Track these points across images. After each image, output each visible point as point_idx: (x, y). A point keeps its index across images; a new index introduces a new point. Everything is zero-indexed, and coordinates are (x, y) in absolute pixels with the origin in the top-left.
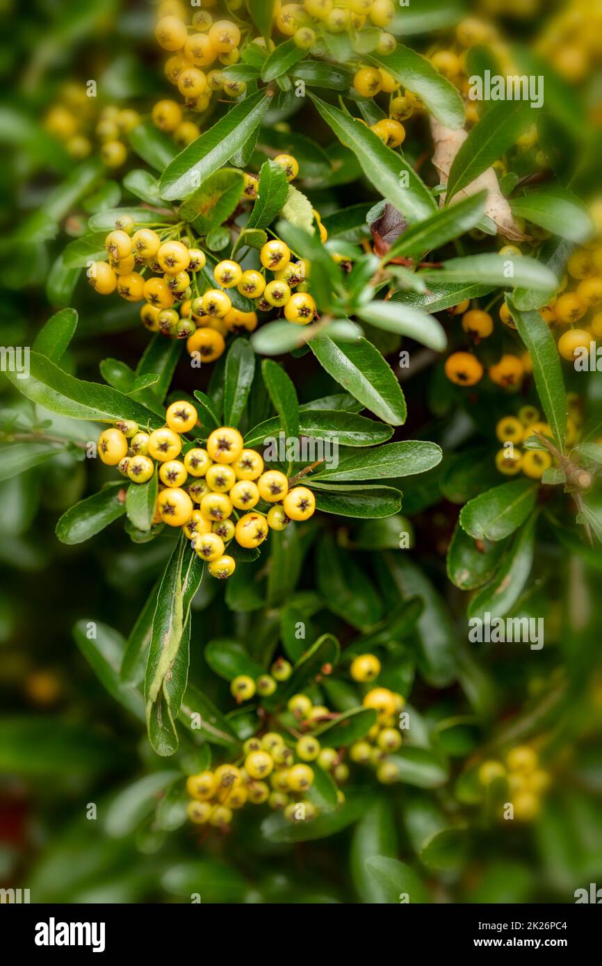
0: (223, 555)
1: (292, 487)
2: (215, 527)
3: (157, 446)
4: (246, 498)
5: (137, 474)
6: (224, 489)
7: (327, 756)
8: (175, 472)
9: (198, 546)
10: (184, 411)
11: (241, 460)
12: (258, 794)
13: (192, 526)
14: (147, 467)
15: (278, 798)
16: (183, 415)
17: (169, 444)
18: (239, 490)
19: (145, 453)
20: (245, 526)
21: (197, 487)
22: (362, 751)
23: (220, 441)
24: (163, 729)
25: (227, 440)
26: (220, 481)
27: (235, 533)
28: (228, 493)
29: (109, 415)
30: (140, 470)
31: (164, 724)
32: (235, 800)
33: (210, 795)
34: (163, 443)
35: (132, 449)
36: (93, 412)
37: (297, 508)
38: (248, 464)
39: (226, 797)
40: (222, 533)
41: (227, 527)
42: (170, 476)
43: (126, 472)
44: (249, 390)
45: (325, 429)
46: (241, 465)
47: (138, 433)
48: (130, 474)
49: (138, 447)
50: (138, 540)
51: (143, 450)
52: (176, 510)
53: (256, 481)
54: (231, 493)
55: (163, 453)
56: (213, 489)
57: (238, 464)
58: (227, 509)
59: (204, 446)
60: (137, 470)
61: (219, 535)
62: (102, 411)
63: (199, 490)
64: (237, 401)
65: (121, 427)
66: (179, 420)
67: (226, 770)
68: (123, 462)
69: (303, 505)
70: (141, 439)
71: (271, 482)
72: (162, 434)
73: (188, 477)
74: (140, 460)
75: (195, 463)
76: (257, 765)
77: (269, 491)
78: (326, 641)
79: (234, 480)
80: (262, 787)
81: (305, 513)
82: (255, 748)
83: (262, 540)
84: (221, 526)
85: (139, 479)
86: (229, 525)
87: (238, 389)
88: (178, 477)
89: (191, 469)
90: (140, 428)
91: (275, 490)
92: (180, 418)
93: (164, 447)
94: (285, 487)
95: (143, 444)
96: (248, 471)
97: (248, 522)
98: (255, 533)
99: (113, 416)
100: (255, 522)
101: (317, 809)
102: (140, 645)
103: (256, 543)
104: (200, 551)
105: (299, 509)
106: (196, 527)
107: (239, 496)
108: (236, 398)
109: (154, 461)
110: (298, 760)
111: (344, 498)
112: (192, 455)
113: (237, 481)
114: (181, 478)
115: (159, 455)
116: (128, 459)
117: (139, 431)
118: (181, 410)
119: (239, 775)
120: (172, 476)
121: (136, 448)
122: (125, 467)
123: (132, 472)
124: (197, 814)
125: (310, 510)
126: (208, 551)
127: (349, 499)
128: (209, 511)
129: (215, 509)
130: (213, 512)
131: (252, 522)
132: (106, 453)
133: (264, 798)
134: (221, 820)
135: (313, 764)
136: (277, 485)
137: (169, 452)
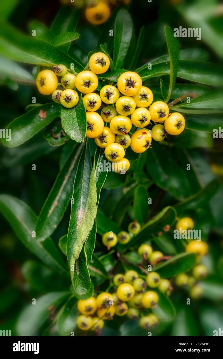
0: (124, 158)
1: (171, 112)
2: (118, 139)
3: (82, 83)
4: (143, 120)
5: (68, 102)
6: (128, 113)
7: (165, 285)
8: (94, 101)
9: (108, 152)
10: (103, 59)
11: (140, 93)
12: (122, 311)
13: (102, 138)
14: (75, 97)
15: (134, 312)
16: (102, 62)
17: (91, 82)
18: (138, 114)
19: (72, 87)
20: (138, 138)
21: (107, 111)
22: (183, 279)
23: (127, 80)
24: (79, 276)
25: (132, 80)
26: (126, 108)
27: (131, 143)
28: (130, 117)
29: (42, 60)
30: (71, 99)
31: (80, 273)
32: (107, 315)
33: (92, 312)
34: (87, 81)
35: (62, 84)
36: (33, 58)
37: (175, 127)
38: (144, 96)
39: (102, 313)
40: (123, 143)
41: (126, 139)
42: (91, 103)
43: (59, 100)
44: (129, 44)
45: (190, 72)
46: (140, 97)
47: (67, 73)
48: (63, 101)
49: (68, 83)
50: (53, 144)
51: (71, 85)
52: (94, 127)
53: (148, 108)
54: (132, 117)
55: (86, 88)
56: (120, 113)
57: (137, 97)
58: (129, 127)
59: (115, 84)
60: (68, 99)
61: (121, 144)
62: (38, 57)
63: (109, 114)
64: (121, 51)
65: (53, 69)
66: (99, 66)
67: (105, 296)
68: (55, 93)
69: (178, 125)
70: (70, 78)
71: (159, 109)
72: (86, 75)
73: (102, 104)
74: (69, 92)
75: (108, 95)
76: (126, 293)
77: (157, 115)
78: (169, 210)
79: (135, 107)
80: (124, 306)
81: (179, 130)
82: (122, 281)
83: (148, 147)
84: (123, 139)
85: (69, 105)
86: (128, 138)
87: (121, 44)
88: (96, 105)
89: (105, 100)
90: (68, 71)
91: (162, 114)
92: (100, 64)
93: (87, 84)
94: (167, 113)
95: (71, 81)
96: (144, 101)
97: (141, 136)
98: (145, 143)
99: (45, 61)
100: (145, 135)
101: (159, 320)
102: (47, 213)
103: (144, 149)
104: (109, 155)
105: (176, 128)
106: (105, 139)
107: (139, 119)
108: (120, 50)
109: (79, 93)
110: (149, 288)
111: (194, 118)
112: (107, 90)
113: (137, 108)
114: (98, 105)
115: (83, 89)
116: (60, 91)
117: (68, 72)
118: (101, 59)
119: (112, 298)
120: (92, 104)
121: (66, 84)
122: (58, 96)
123: (64, 101)
124: (84, 324)
125: (183, 128)
126: (115, 155)
127: (197, 120)
128: (117, 128)
129: (122, 127)
130: (119, 129)
131: (143, 135)
132: (44, 87)
133: (125, 312)
134: (98, 327)
135: (156, 290)
136: (163, 111)
137: (90, 88)
